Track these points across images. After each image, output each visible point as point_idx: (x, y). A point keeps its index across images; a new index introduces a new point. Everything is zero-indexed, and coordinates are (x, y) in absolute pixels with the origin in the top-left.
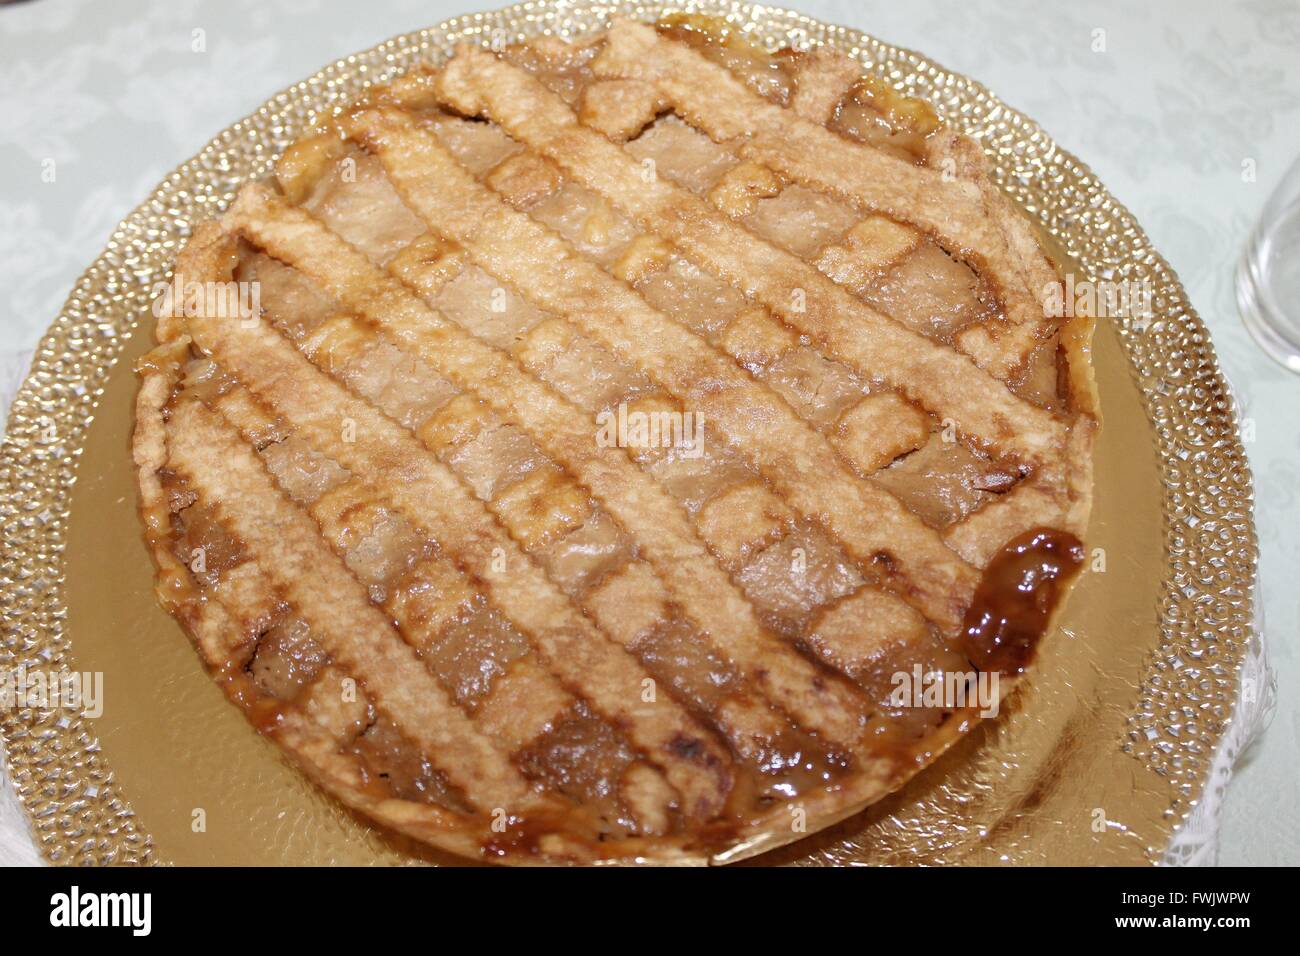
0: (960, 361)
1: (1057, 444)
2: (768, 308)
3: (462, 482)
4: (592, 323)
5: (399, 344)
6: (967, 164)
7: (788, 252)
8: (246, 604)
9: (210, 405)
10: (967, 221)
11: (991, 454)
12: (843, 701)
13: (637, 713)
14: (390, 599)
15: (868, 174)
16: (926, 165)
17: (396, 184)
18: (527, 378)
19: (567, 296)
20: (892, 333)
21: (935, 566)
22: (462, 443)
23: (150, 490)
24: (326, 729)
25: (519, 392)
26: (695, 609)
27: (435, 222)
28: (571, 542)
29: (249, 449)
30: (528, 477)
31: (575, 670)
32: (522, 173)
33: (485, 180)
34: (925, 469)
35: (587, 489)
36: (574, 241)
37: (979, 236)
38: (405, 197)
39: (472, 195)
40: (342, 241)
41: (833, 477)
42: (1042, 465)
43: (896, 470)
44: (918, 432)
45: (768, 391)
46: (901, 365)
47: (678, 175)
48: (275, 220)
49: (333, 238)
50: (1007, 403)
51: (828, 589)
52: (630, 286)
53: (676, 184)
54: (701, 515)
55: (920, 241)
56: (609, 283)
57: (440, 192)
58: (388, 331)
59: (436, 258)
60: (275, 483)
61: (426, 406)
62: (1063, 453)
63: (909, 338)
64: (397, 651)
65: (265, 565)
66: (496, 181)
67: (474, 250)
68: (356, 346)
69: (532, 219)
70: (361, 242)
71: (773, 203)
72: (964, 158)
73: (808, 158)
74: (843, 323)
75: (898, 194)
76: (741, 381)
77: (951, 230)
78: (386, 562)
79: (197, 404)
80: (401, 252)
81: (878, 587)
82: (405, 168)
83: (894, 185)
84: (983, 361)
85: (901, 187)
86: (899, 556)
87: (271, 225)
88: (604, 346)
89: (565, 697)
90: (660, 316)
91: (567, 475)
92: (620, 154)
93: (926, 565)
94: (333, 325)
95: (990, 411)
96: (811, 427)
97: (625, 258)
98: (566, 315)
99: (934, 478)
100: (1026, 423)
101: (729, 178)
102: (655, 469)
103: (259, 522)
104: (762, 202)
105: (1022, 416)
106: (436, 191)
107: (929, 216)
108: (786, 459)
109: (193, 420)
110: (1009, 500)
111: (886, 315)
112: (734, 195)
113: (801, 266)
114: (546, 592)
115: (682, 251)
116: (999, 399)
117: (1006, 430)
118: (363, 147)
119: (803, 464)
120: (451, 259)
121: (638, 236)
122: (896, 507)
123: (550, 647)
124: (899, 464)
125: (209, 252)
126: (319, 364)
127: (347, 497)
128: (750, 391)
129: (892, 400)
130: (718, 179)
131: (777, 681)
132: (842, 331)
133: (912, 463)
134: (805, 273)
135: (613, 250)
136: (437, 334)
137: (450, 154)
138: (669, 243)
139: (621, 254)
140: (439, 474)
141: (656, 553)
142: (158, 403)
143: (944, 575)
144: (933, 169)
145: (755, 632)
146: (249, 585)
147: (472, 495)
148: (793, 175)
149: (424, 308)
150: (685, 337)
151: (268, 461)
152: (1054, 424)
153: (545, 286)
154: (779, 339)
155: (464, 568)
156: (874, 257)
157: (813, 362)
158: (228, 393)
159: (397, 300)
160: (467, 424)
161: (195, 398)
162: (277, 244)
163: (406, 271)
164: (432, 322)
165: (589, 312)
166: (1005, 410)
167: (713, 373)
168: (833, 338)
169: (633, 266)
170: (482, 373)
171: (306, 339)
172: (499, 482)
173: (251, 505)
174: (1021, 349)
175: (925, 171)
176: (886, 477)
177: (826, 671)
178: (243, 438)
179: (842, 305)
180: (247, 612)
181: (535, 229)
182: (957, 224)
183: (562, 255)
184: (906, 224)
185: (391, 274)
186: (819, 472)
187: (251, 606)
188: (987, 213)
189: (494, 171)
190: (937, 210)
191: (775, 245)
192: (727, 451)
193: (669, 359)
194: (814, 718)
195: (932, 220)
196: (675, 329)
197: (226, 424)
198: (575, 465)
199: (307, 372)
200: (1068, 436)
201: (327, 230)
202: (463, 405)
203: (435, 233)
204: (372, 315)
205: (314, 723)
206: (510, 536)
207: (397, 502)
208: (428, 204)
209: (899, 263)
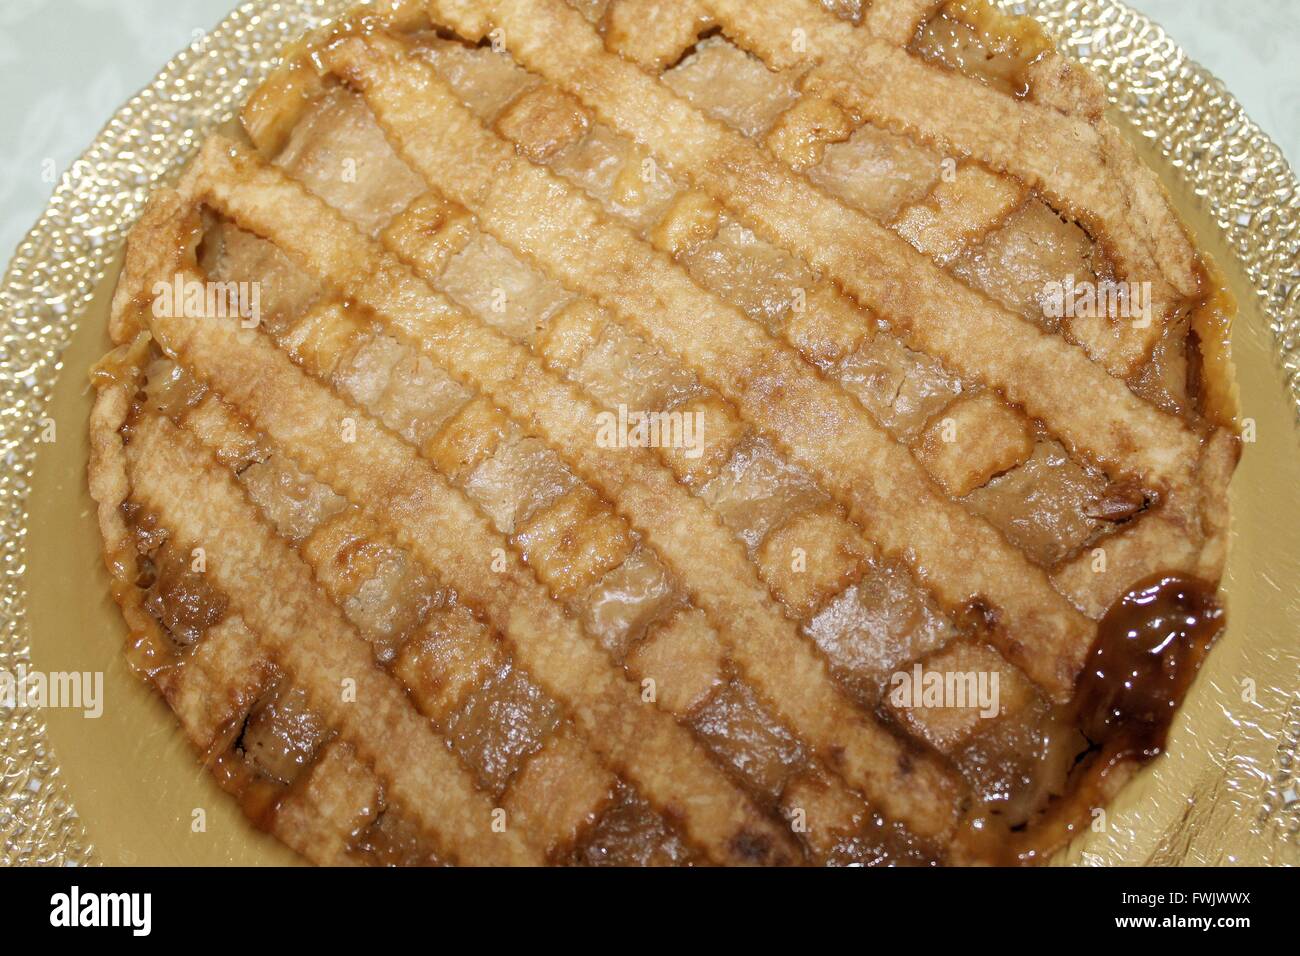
0: (1072, 355)
1: (1189, 462)
2: (838, 285)
3: (479, 513)
4: (627, 306)
5: (397, 334)
6: (1081, 100)
7: (860, 211)
8: (231, 669)
9: (179, 421)
10: (1082, 172)
11: (1107, 471)
12: (933, 784)
13: (692, 801)
14: (399, 656)
15: (958, 111)
16: (1030, 97)
17: (389, 132)
18: (552, 380)
19: (596, 274)
20: (989, 317)
21: (1040, 617)
22: (478, 462)
23: (113, 531)
24: (331, 822)
25: (543, 397)
26: (758, 670)
27: (436, 180)
28: (608, 586)
29: (226, 475)
30: (555, 504)
31: (620, 748)
32: (538, 116)
33: (494, 124)
34: (1028, 490)
35: (628, 519)
36: (604, 201)
37: (1095, 191)
38: (399, 150)
39: (479, 144)
40: (325, 205)
41: (919, 503)
42: (1170, 489)
43: (994, 491)
44: (1020, 445)
45: (840, 392)
46: (1000, 357)
47: (726, 112)
48: (246, 182)
49: (313, 204)
50: (1129, 408)
51: (914, 642)
52: (675, 260)
53: (726, 126)
54: (762, 548)
55: (1022, 196)
56: (647, 256)
57: (440, 141)
58: (385, 321)
59: (439, 226)
60: (260, 516)
61: (432, 416)
62: (1196, 473)
63: (1009, 324)
64: (409, 723)
65: (251, 620)
66: (509, 127)
67: (484, 215)
68: (348, 340)
69: (552, 174)
70: (350, 207)
71: (842, 148)
72: (1077, 92)
73: (885, 92)
74: (929, 304)
75: (996, 137)
76: (809, 380)
77: (1061, 185)
78: (393, 609)
79: (162, 420)
80: (395, 220)
81: (973, 640)
82: (397, 111)
83: (990, 124)
84: (1099, 353)
85: (998, 128)
86: (997, 602)
87: (239, 188)
88: (644, 335)
89: (607, 778)
90: (709, 298)
91: (602, 501)
92: (656, 88)
93: (1031, 615)
94: (318, 315)
95: (1107, 417)
96: (892, 438)
97: (665, 224)
98: (596, 297)
99: (1037, 501)
100: (1151, 434)
101: (789, 119)
102: (706, 490)
103: (241, 566)
104: (829, 148)
105: (1146, 426)
106: (435, 139)
107: (1035, 165)
108: (865, 481)
109: (157, 443)
110: (1131, 532)
111: (980, 292)
112: (796, 139)
113: (878, 231)
114: (583, 650)
115: (735, 213)
116: (1118, 405)
117: (1127, 444)
118: (345, 84)
119: (883, 488)
120: (457, 228)
121: (681, 195)
122: (995, 539)
123: (589, 720)
124: (997, 482)
125: (166, 229)
126: (307, 366)
127: (344, 535)
128: (820, 394)
129: (989, 404)
130: (776, 121)
131: (857, 763)
132: (927, 315)
133: (1014, 483)
134: (883, 240)
135: (651, 211)
136: (443, 324)
137: (451, 92)
138: (720, 202)
139: (660, 219)
140: (453, 503)
141: (713, 601)
142: (116, 422)
143: (1052, 627)
144: (1037, 104)
145: (828, 697)
146: (233, 646)
147: (491, 529)
148: (869, 111)
149: (426, 291)
150: (739, 323)
151: (249, 487)
152: (1184, 436)
153: (569, 259)
154: (853, 327)
155: (484, 619)
156: (969, 220)
157: (893, 354)
158: (199, 405)
159: (393, 282)
160: (482, 438)
161: (159, 412)
162: (247, 213)
163: (404, 242)
164: (439, 308)
165: (624, 295)
166: (1125, 416)
167: (772, 371)
168: (918, 323)
169: (676, 231)
170: (498, 375)
171: (287, 333)
172: (522, 509)
173: (232, 543)
174: (1145, 337)
175: (1028, 107)
176: (982, 499)
177: (912, 747)
178: (218, 462)
179: (928, 283)
180: (233, 679)
181: (556, 188)
182: (1068, 176)
183: (590, 219)
184: (1002, 174)
185: (386, 247)
186: (902, 496)
187: (237, 672)
188: (1104, 161)
189: (506, 112)
190: (1044, 158)
191: (846, 204)
192: (792, 469)
193: (722, 353)
194: (900, 806)
195: (1036, 171)
196: (729, 314)
197: (198, 446)
198: (612, 490)
199: (292, 376)
200: (1202, 451)
201: (307, 192)
202: (476, 416)
203: (438, 193)
204: (366, 300)
205: (317, 815)
206: (539, 580)
207: (402, 537)
208: (427, 156)
209: (997, 227)
